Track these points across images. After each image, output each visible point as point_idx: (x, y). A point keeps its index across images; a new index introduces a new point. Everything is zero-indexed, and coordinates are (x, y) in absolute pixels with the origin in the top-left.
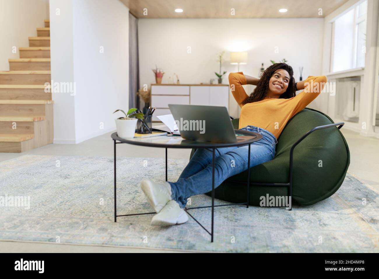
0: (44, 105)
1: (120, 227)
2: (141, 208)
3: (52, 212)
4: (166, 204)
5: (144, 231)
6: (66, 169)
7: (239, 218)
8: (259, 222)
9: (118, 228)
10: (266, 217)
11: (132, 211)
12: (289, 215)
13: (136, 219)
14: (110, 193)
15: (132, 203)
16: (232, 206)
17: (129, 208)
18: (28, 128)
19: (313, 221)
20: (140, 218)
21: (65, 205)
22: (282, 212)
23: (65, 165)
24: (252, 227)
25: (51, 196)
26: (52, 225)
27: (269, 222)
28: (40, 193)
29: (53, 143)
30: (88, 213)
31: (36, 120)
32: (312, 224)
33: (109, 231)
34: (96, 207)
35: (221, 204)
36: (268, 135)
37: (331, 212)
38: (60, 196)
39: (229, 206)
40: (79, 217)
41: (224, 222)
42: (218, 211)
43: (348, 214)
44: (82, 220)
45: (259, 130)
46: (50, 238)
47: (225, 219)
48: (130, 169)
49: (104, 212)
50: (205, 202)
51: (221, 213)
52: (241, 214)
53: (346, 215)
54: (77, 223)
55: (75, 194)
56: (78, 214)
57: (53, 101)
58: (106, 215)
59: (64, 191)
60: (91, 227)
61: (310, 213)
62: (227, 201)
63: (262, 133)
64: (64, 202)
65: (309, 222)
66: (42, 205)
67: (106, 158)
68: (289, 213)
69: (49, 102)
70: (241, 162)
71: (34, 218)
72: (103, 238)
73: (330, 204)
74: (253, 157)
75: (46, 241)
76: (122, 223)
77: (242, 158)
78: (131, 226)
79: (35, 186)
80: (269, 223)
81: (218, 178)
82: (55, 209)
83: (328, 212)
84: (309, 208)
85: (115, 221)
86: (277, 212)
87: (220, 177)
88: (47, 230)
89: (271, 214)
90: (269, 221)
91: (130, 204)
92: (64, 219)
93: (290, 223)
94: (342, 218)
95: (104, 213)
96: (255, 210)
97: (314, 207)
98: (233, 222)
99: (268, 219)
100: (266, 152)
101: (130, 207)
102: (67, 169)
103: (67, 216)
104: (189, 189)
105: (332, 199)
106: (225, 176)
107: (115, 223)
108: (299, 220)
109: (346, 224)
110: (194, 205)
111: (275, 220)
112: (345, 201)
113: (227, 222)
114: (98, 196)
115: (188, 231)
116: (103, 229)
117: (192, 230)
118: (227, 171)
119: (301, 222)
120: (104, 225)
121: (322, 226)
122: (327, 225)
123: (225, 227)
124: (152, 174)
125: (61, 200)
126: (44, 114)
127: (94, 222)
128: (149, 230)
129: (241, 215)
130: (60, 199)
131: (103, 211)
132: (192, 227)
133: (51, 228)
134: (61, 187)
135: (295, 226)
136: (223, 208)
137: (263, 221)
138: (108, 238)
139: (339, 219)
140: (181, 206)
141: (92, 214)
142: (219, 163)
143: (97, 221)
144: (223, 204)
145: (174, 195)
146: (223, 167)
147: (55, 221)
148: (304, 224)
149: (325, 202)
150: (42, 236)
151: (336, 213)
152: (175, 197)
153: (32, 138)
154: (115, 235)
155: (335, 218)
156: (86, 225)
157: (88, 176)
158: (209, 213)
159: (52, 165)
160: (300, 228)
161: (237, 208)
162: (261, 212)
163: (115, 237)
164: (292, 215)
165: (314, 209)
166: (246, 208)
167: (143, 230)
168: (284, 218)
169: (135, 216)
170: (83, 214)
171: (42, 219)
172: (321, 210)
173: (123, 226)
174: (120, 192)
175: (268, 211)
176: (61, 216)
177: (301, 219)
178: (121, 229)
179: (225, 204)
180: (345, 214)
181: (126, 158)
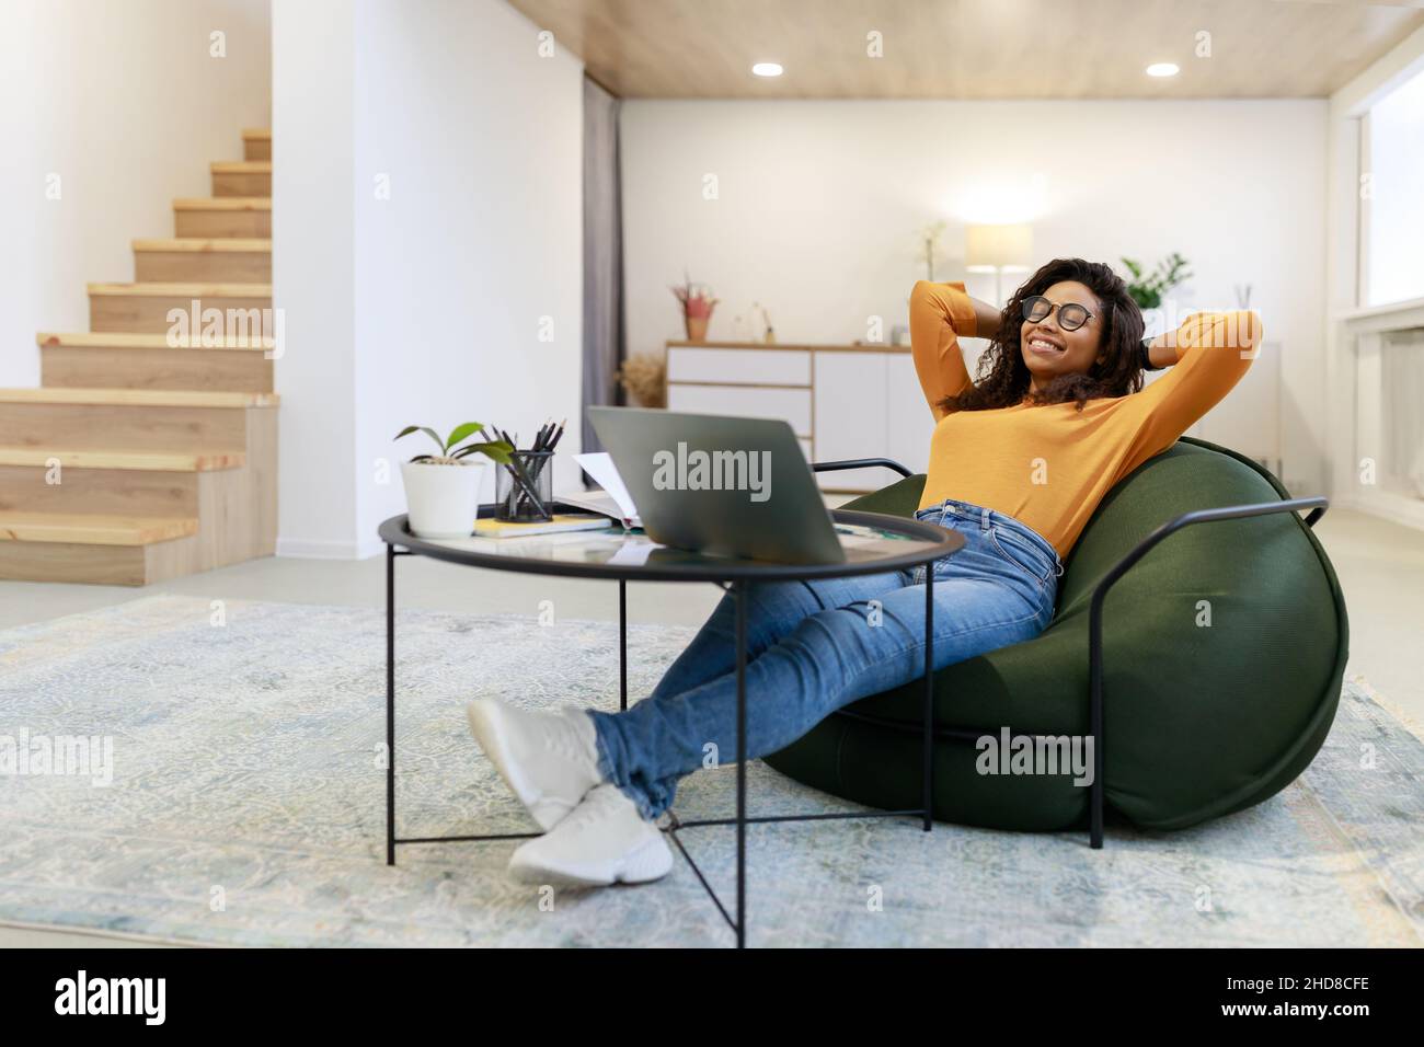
0: (240, 410)
1: (401, 885)
2: (511, 815)
3: (167, 814)
4: (583, 799)
5: (489, 906)
6: (282, 652)
7: (880, 872)
8: (956, 889)
9: (393, 888)
10: (987, 873)
11: (472, 823)
12: (1086, 867)
13: (473, 857)
14: (413, 751)
15: (481, 795)
16: (868, 820)
17: (464, 811)
18: (176, 493)
19: (1176, 896)
20: (489, 854)
21: (226, 789)
22: (1064, 854)
23: (289, 636)
24: (922, 907)
25: (186, 753)
26: (146, 868)
27: (994, 892)
28: (154, 739)
29: (273, 555)
30: (300, 824)
31: (209, 466)
32: (1171, 909)
33: (355, 898)
34: (340, 802)
35: (826, 812)
36: (1024, 543)
37: (1261, 861)
38: (220, 756)
39: (855, 820)
40: (261, 838)
41: (812, 885)
42: (805, 840)
43: (1332, 875)
44: (267, 849)
45: (987, 520)
46: (121, 915)
47: (823, 870)
48: (525, 660)
49: (360, 823)
50: (768, 801)
51: (815, 846)
52: (894, 856)
53: (1321, 879)
54: (244, 862)
55: (279, 751)
56: (261, 826)
57: (279, 398)
58: (365, 836)
59: (244, 736)
60: (291, 880)
61: (1177, 861)
62: (854, 800)
63: (1001, 531)
64: (226, 776)
65: (1156, 901)
66: (141, 786)
67: (449, 617)
68: (1089, 860)
69: (260, 401)
70: (898, 645)
71: (91, 835)
72: (319, 926)
73: (1268, 828)
74: (951, 628)
75: (100, 927)
76: (415, 868)
77: (905, 628)
78: (445, 883)
79: (146, 712)
80: (993, 897)
81: (795, 702)
82: (183, 803)
83: (1252, 864)
84: (1179, 840)
85: (391, 861)
86: (1041, 852)
87: (808, 698)
88: (122, 884)
89: (1012, 861)
90: (995, 886)
91: (473, 797)
92: (201, 844)
93: (1079, 900)
94: (1301, 889)
95: (360, 826)
96: (954, 842)
97: (1199, 838)
98: (849, 886)
99: (995, 880)
100: (1013, 611)
101: (469, 809)
102: (287, 652)
103: (216, 833)
104: (673, 739)
105: (1284, 809)
106: (830, 698)
107: (391, 868)
108: (1120, 891)
109: (1313, 914)
110: (721, 809)
111: (1022, 886)
112: (1335, 821)
113: (825, 886)
114: (365, 761)
115: (662, 912)
116: (334, 892)
117: (677, 912)
118: (838, 676)
119: (1127, 898)
120: (342, 875)
121: (1211, 920)
122: (1231, 914)
123: (813, 904)
124: (600, 682)
125: (218, 770)
126: (241, 446)
127: (310, 863)
128: (509, 902)
129: (891, 860)
130: (217, 767)
131: (360, 819)
132: (680, 898)
133: (141, 878)
134: (239, 720)
135: (1097, 912)
136: (830, 829)
137: (973, 886)
138: (338, 928)
139: (1290, 891)
140: (644, 809)
141: (314, 831)
142: (808, 644)
143: (324, 856)
144: (833, 812)
145: (611, 761)
146: (819, 658)
147: (164, 851)
148: (1134, 907)
149: (1251, 822)
150: (94, 908)
151: (1282, 868)
152: (613, 769)
153: (188, 535)
154: (368, 914)
155: (1274, 889)
156: (276, 872)
157: (356, 681)
158: (767, 843)
159: (236, 638)
160: (1113, 921)
161: (884, 831)
162: (975, 852)
163: (369, 922)
164: (1096, 867)
165: (1198, 848)
166: (922, 832)
167: (486, 899)
168: (1060, 880)
169: (475, 843)
170: (280, 826)
171: (120, 839)
172: (1224, 851)
173: (412, 884)
174: (452, 750)
175: (1007, 847)
176: (196, 832)
177: (1129, 887)
178: (403, 893)
179: (843, 810)
180: (1319, 873)
181: (522, 620)
